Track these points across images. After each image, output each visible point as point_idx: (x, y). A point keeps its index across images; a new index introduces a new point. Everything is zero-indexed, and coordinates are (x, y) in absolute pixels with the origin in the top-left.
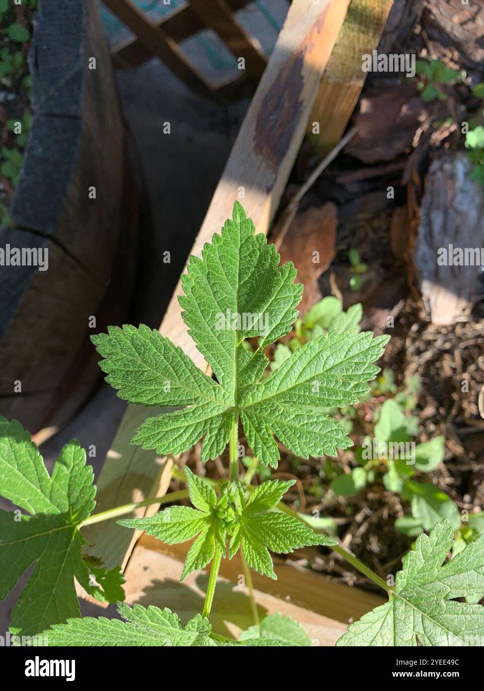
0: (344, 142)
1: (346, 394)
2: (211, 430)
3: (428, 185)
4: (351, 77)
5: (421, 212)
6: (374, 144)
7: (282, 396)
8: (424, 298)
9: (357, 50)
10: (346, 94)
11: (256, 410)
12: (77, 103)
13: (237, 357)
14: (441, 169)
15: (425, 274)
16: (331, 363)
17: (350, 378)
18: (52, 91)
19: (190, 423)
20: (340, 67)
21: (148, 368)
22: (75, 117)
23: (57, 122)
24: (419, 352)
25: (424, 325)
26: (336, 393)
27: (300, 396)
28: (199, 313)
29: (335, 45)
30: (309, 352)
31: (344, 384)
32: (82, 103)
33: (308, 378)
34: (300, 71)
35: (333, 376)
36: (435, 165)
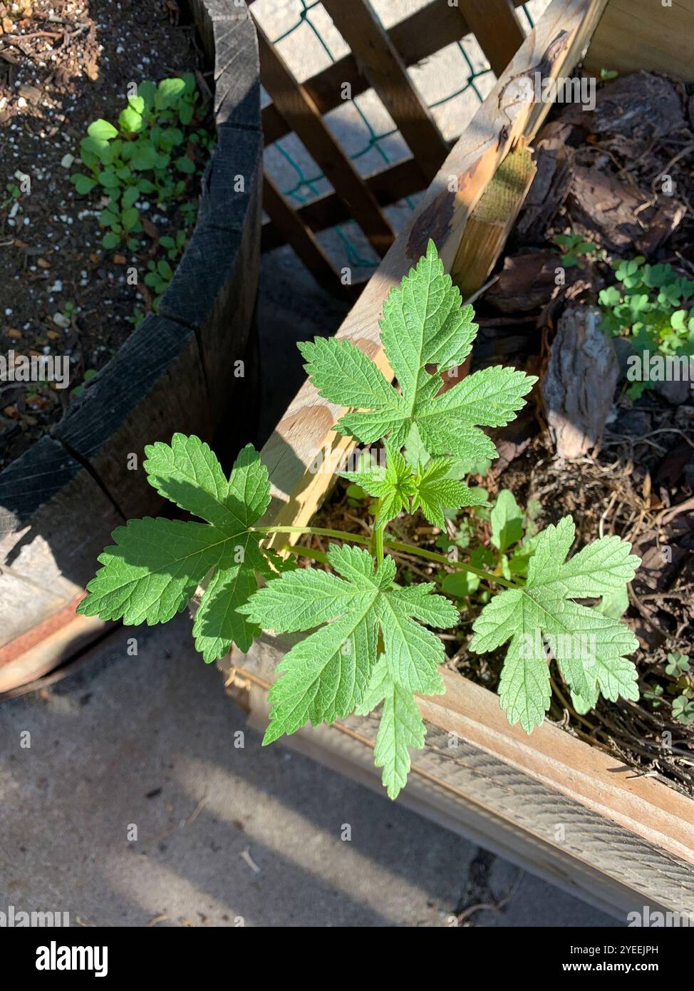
0: (484, 288)
1: (497, 418)
2: (394, 429)
3: (560, 326)
4: (496, 219)
5: (551, 350)
6: (513, 294)
7: (450, 412)
8: (551, 428)
9: (502, 200)
10: (490, 234)
11: (427, 421)
12: (241, 220)
13: (419, 377)
14: (574, 316)
15: (552, 405)
16: (490, 391)
17: (503, 406)
18: (219, 207)
19: (379, 421)
20: (487, 211)
21: (346, 376)
22: (236, 232)
23: (219, 233)
24: (542, 484)
25: (549, 463)
26: (491, 416)
27: (463, 414)
28: (394, 337)
29: (484, 194)
30: (475, 379)
31: (497, 410)
32: (245, 222)
33: (471, 401)
34: (452, 203)
35: (489, 403)
36: (568, 312)
